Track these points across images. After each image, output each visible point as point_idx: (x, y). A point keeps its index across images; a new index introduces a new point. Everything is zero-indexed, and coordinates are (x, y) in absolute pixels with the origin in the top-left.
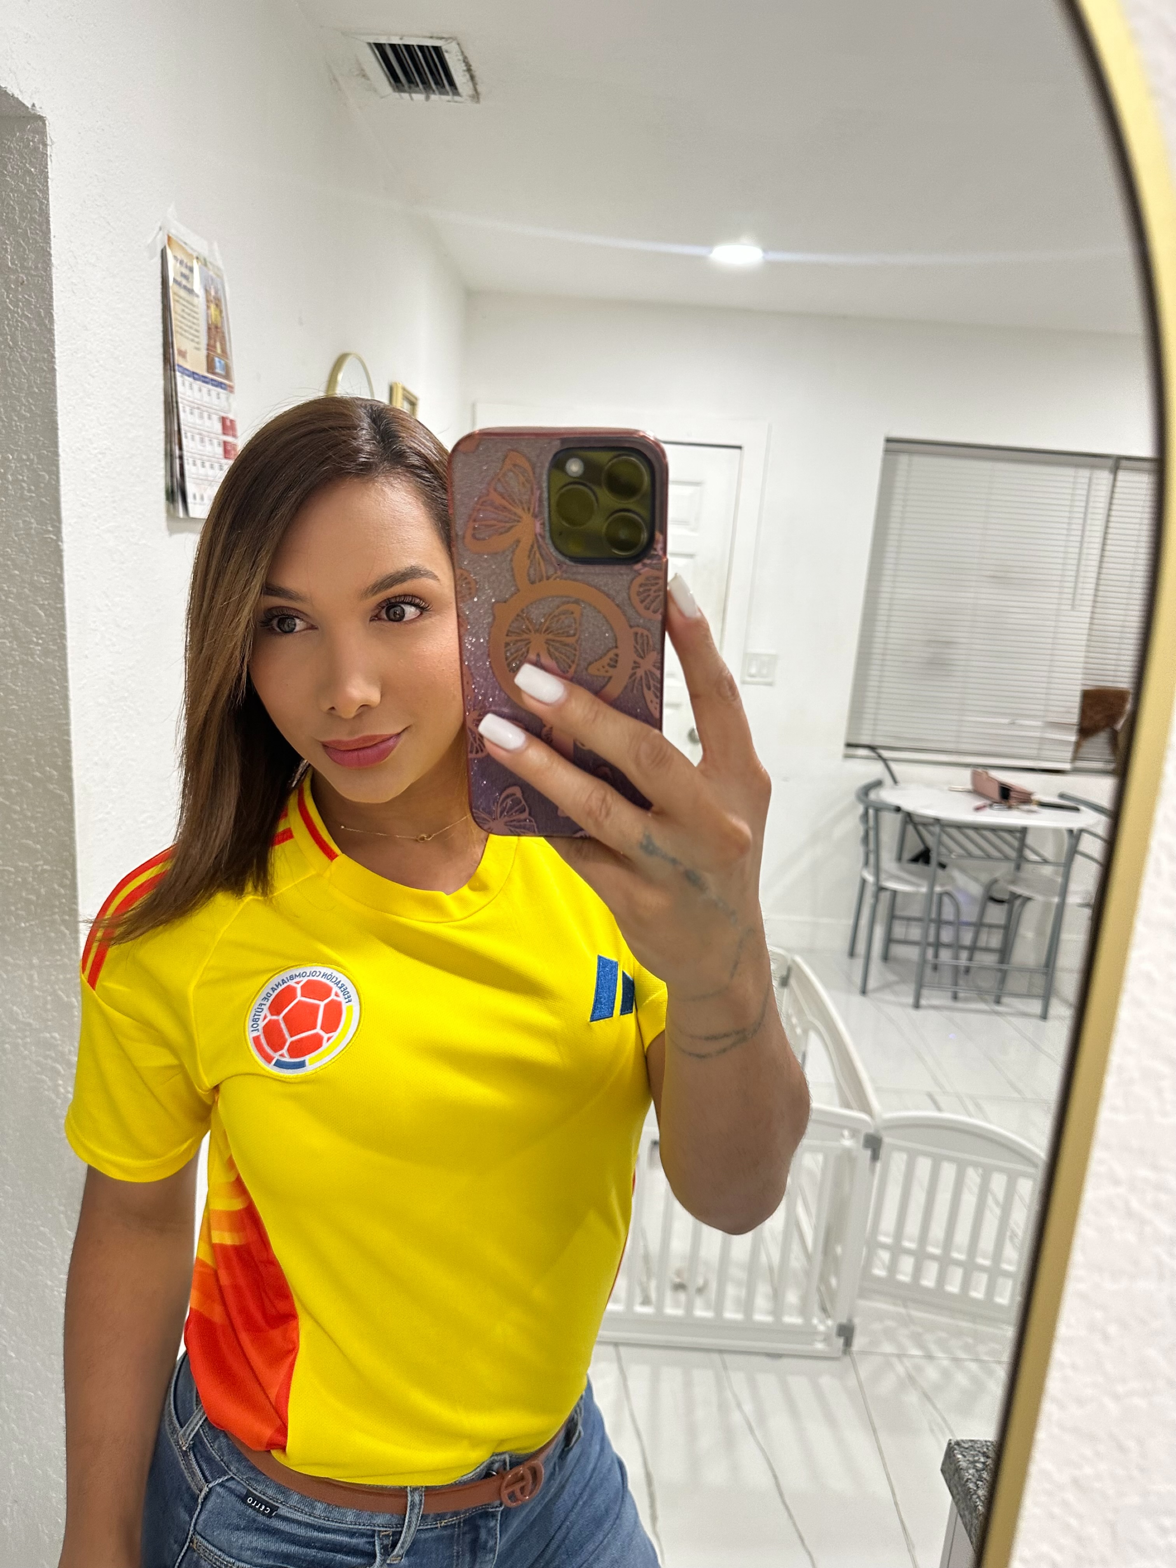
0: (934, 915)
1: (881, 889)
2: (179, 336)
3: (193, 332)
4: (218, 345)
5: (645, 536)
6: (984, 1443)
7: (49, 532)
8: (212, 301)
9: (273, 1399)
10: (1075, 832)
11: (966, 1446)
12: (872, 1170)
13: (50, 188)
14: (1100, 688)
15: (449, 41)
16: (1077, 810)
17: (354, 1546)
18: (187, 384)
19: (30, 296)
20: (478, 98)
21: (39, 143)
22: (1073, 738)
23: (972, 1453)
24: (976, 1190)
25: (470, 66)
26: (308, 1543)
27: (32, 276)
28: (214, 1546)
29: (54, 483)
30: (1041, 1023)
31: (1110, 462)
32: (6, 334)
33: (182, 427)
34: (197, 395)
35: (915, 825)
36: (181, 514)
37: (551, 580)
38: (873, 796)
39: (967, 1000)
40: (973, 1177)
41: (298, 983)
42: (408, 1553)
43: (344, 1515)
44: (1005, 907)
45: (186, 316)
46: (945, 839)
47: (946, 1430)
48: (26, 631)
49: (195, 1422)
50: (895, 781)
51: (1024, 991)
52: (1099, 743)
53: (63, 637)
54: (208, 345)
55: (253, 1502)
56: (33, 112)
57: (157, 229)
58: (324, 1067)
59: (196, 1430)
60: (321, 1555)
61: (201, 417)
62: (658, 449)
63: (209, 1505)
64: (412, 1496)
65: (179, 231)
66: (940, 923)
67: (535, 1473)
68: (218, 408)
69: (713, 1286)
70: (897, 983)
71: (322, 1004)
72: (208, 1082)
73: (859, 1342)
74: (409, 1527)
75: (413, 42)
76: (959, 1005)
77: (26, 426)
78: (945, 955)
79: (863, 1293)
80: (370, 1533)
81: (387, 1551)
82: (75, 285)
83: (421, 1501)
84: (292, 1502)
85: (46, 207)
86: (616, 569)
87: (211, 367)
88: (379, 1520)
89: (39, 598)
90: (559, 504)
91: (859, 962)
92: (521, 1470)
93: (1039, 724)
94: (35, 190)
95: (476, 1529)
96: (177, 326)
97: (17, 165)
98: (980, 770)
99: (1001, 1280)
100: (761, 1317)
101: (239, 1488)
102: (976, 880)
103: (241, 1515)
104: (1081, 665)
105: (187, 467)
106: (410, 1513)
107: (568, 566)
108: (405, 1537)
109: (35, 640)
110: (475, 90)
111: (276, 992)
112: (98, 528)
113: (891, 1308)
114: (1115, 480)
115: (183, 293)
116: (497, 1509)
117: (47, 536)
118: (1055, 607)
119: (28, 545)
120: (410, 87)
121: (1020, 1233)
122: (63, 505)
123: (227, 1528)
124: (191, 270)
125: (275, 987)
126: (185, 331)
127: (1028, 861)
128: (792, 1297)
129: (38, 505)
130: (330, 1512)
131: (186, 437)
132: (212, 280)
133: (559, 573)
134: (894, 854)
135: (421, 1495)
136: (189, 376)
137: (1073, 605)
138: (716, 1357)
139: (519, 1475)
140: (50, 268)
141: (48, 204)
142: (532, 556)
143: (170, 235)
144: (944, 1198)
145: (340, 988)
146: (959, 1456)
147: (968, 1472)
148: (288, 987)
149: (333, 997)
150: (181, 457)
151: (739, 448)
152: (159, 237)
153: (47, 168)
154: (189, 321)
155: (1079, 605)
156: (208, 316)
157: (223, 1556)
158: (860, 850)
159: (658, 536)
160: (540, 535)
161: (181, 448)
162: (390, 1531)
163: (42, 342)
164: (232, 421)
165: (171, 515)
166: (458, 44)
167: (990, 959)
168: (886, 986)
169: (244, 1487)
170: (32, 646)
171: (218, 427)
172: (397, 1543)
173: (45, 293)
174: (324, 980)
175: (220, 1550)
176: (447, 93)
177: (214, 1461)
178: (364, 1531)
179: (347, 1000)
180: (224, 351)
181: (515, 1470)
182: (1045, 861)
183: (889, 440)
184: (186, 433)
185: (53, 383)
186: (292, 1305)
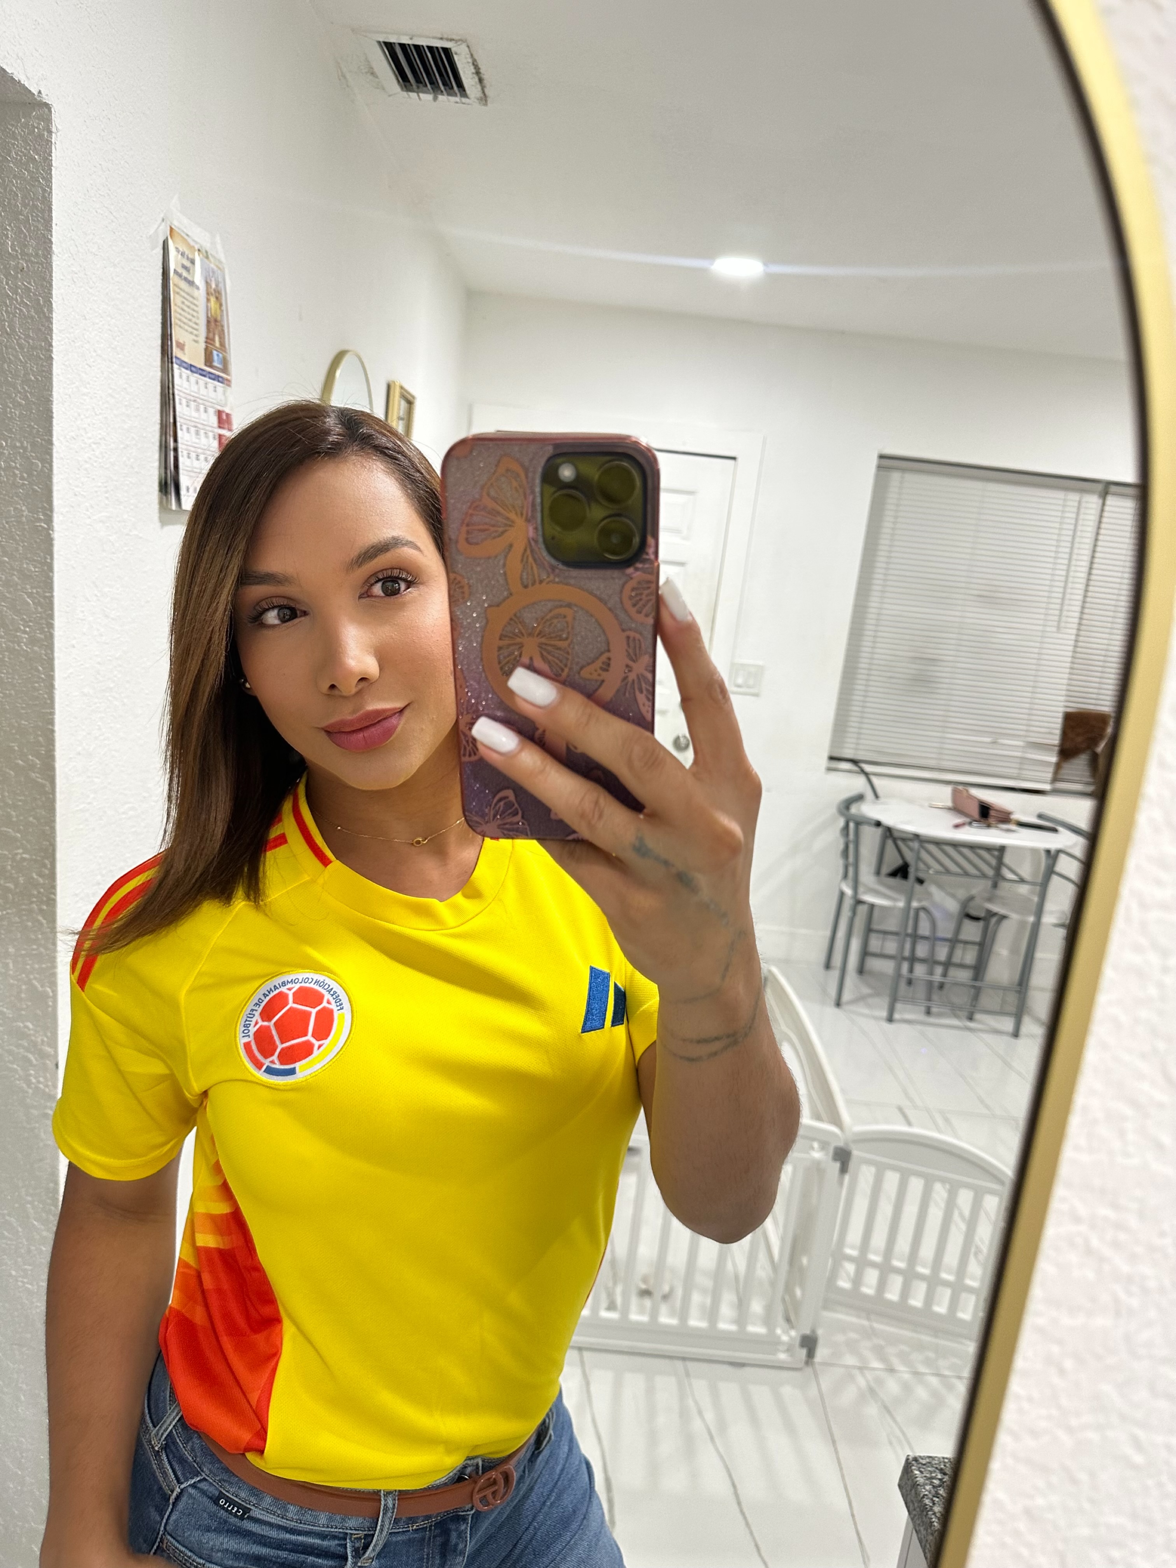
0: (910, 930)
1: (859, 902)
2: (177, 328)
3: (191, 324)
4: (217, 339)
5: (636, 540)
6: (942, 1460)
7: (40, 520)
8: (212, 294)
9: (254, 1403)
10: (1053, 852)
11: (924, 1462)
12: (841, 1183)
13: (53, 175)
14: (1082, 711)
15: (459, 43)
16: (1054, 830)
17: (326, 1548)
18: (184, 376)
19: (29, 283)
20: (486, 101)
21: (44, 130)
22: (1054, 759)
23: (929, 1469)
24: (943, 1205)
25: (479, 69)
26: (279, 1545)
27: (32, 262)
28: (184, 1546)
29: (47, 471)
30: (1013, 1040)
31: (1100, 487)
32: (4, 320)
33: (178, 419)
34: (194, 388)
35: (895, 840)
36: (174, 506)
37: (544, 584)
38: (854, 810)
39: (940, 1015)
40: (940, 1192)
41: (290, 989)
42: (379, 1556)
43: (316, 1517)
44: (981, 924)
45: (186, 308)
46: (924, 855)
47: (904, 1443)
48: (13, 619)
49: (168, 1422)
50: (877, 796)
51: (997, 1008)
52: (1080, 765)
53: (51, 626)
54: (207, 338)
55: (225, 1504)
56: (39, 99)
57: (160, 220)
58: (314, 1074)
59: (168, 1430)
60: (293, 1557)
61: (198, 410)
62: (649, 454)
63: (181, 1505)
64: (386, 1500)
65: (181, 222)
66: (915, 937)
67: (507, 1477)
68: (214, 401)
69: (679, 1292)
70: (870, 996)
71: (314, 1011)
72: (197, 1087)
73: (821, 1353)
74: (382, 1530)
75: (423, 42)
76: (931, 1020)
77: (21, 414)
78: (920, 970)
79: (827, 1305)
80: (341, 1535)
81: (358, 1553)
82: (76, 273)
83: (394, 1505)
84: (265, 1504)
85: (49, 195)
86: (608, 573)
87: (209, 361)
88: (351, 1523)
89: (28, 587)
90: (551, 508)
91: (835, 974)
92: (493, 1474)
93: (1021, 744)
94: (38, 178)
95: (446, 1533)
96: (176, 318)
97: (21, 152)
98: (960, 787)
99: (964, 1295)
100: (724, 1326)
101: (211, 1489)
102: (953, 896)
103: (212, 1516)
104: (1064, 687)
105: (181, 459)
106: (383, 1517)
107: (561, 570)
108: (377, 1540)
109: (22, 628)
110: (484, 92)
111: (268, 998)
112: (89, 518)
113: (854, 1320)
114: (1104, 504)
115: (183, 285)
116: (469, 1513)
117: (38, 524)
118: (1040, 628)
119: (18, 533)
120: (418, 87)
121: (985, 1249)
122: (55, 495)
123: (198, 1529)
124: (193, 262)
125: (267, 993)
126: (184, 323)
127: (1005, 879)
128: (757, 1307)
129: (30, 493)
130: (303, 1515)
131: (181, 430)
132: (213, 272)
133: (552, 577)
134: (873, 868)
135: (395, 1500)
136: (187, 369)
137: (1058, 627)
138: (679, 1364)
139: (492, 1480)
140: (51, 256)
141: (51, 192)
142: (525, 559)
143: (173, 227)
144: (911, 1210)
145: (332, 995)
146: (917, 1472)
147: (924, 1489)
148: (281, 993)
149: (325, 1004)
150: (176, 450)
151: (734, 458)
152: (161, 228)
153: (51, 156)
154: (189, 313)
155: (1065, 628)
156: (208, 309)
157: (194, 1557)
158: (841, 862)
159: (650, 540)
160: (533, 539)
161: (176, 440)
162: (361, 1534)
163: (40, 330)
164: (228, 415)
165: (163, 507)
166: (468, 47)
167: (963, 976)
168: (860, 999)
169: (217, 1489)
170: (18, 634)
171: (214, 420)
172: (369, 1546)
173: (44, 280)
174: (316, 987)
175: (191, 1551)
176: (456, 95)
177: (186, 1462)
178: (337, 1534)
179: (339, 1008)
180: (222, 344)
181: (487, 1475)
182: (1022, 881)
183: (882, 457)
184: (181, 426)
185: (50, 372)
186: (278, 1312)
